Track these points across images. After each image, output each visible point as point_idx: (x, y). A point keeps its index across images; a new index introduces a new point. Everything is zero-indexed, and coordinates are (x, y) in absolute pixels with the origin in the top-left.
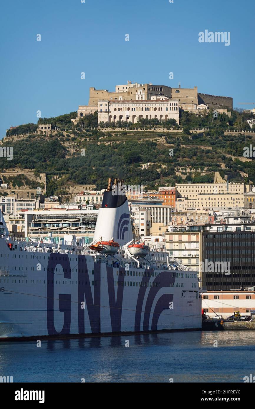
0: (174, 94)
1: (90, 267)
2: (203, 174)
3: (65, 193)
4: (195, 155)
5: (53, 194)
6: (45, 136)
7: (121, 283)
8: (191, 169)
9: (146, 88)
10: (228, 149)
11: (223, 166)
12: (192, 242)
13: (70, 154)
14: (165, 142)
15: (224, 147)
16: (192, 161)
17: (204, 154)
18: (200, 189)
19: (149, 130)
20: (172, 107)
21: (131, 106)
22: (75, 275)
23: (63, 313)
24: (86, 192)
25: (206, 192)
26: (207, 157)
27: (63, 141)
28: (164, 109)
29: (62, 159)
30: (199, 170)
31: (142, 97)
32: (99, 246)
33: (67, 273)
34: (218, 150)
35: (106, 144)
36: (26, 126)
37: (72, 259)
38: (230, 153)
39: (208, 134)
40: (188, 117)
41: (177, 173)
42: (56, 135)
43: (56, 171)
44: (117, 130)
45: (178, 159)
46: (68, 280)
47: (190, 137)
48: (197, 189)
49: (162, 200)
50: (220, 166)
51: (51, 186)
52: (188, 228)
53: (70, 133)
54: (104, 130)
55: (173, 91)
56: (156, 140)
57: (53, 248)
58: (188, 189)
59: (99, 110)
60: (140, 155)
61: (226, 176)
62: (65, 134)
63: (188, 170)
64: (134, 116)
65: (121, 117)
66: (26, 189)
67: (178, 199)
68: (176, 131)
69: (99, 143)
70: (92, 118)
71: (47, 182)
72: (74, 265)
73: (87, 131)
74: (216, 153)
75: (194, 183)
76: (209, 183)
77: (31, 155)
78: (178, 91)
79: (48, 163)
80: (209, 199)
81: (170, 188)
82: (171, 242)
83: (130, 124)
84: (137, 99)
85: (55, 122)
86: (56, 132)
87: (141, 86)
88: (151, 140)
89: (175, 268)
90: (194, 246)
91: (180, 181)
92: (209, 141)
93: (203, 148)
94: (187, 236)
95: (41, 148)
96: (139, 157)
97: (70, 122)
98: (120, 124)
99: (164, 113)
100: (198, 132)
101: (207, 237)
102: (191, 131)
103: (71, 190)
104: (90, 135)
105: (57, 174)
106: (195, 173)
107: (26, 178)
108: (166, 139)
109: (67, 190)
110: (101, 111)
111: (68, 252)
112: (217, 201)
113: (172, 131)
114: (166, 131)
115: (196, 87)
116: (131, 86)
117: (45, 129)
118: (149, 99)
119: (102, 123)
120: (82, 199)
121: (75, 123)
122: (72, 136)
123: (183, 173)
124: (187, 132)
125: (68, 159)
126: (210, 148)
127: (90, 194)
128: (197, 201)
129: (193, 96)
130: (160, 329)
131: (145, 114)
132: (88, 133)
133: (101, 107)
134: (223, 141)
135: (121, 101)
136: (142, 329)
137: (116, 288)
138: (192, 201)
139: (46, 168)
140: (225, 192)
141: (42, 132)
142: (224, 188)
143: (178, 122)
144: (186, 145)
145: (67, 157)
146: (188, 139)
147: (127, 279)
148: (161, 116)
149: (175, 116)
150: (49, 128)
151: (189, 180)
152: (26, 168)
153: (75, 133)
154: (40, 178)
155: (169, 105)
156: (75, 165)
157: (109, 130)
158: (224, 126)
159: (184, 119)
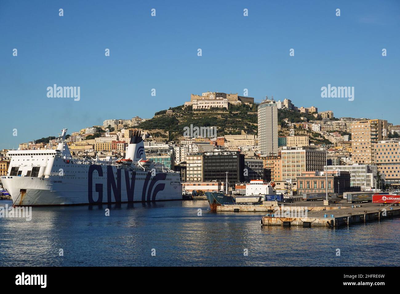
0: (227, 97)
1: (115, 171)
2: (237, 131)
3: (177, 140)
4: (233, 123)
5: (172, 140)
6: (170, 115)
7: (134, 179)
8: (231, 129)
9: (215, 94)
10: (249, 120)
11: (246, 127)
12: (198, 160)
13: (180, 123)
14: (221, 117)
15: (247, 119)
16: (232, 125)
17: (238, 122)
18: (235, 137)
19: (214, 112)
20: (225, 102)
21: (207, 102)
22: (105, 175)
23: (98, 193)
24: (185, 139)
25: (238, 139)
26: (239, 123)
27: (177, 117)
28: (221, 103)
29: (177, 125)
30: (235, 129)
31: (212, 98)
32: (120, 161)
33: (101, 174)
34: (244, 121)
35: (196, 118)
36: (163, 111)
37: (103, 167)
38: (250, 122)
39: (240, 113)
40: (232, 106)
41: (225, 131)
42: (174, 115)
43: (173, 130)
44: (201, 112)
45: (226, 125)
46: (101, 177)
47: (232, 115)
48: (234, 137)
49: (210, 142)
50: (244, 127)
51: (171, 137)
52: (197, 154)
53: (180, 114)
54: (195, 112)
55: (227, 95)
56: (217, 116)
57: (92, 162)
58: (230, 138)
59: (193, 104)
60: (210, 123)
61: (246, 132)
62: (178, 114)
63: (230, 129)
64: (208, 106)
65: (203, 107)
66: (160, 138)
67: (225, 142)
68: (226, 112)
69: (192, 118)
70: (190, 108)
71: (169, 135)
72: (105, 170)
73: (188, 113)
74: (243, 122)
75: (232, 135)
76: (239, 135)
77: (163, 123)
78: (229, 95)
79: (170, 127)
80: (239, 142)
81: (222, 137)
82: (189, 160)
83: (207, 109)
84: (210, 99)
85: (173, 110)
86: (174, 114)
87: (213, 93)
88: (215, 116)
89: (166, 171)
90: (199, 162)
91: (226, 134)
92: (240, 117)
93: (237, 119)
94: (196, 157)
95: (167, 120)
96: (209, 124)
97: (181, 109)
98: (202, 110)
99: (221, 105)
100: (236, 112)
101: (205, 157)
102: (233, 112)
103: (180, 138)
104: (189, 115)
105: (174, 132)
106: (233, 130)
107: (160, 134)
108: (221, 116)
109: (178, 138)
110: (194, 104)
111: (101, 164)
112: (242, 143)
113: (224, 112)
114: (222, 112)
115: (237, 93)
116: (209, 93)
117: (170, 112)
118: (216, 99)
119: (194, 109)
120: (184, 142)
121: (183, 110)
122: (181, 115)
123: (228, 131)
124: (231, 112)
125: (179, 125)
126: (241, 120)
127: (187, 140)
128: (234, 143)
129: (236, 97)
130: (157, 200)
131: (213, 105)
132: (188, 114)
133: (194, 102)
134: (247, 117)
135: (203, 100)
136: (146, 200)
137: (130, 181)
138: (231, 143)
139: (169, 129)
140: (246, 139)
141: (168, 113)
142: (246, 137)
143: (227, 109)
144: (230, 118)
145: (179, 124)
146: (231, 116)
147: (137, 176)
148: (220, 106)
149: (226, 106)
150: (171, 112)
151: (231, 133)
152: (161, 129)
153: (183, 114)
154: (167, 133)
155: (223, 101)
156: (181, 127)
157: (197, 112)
158: (248, 110)
159: (230, 107)
